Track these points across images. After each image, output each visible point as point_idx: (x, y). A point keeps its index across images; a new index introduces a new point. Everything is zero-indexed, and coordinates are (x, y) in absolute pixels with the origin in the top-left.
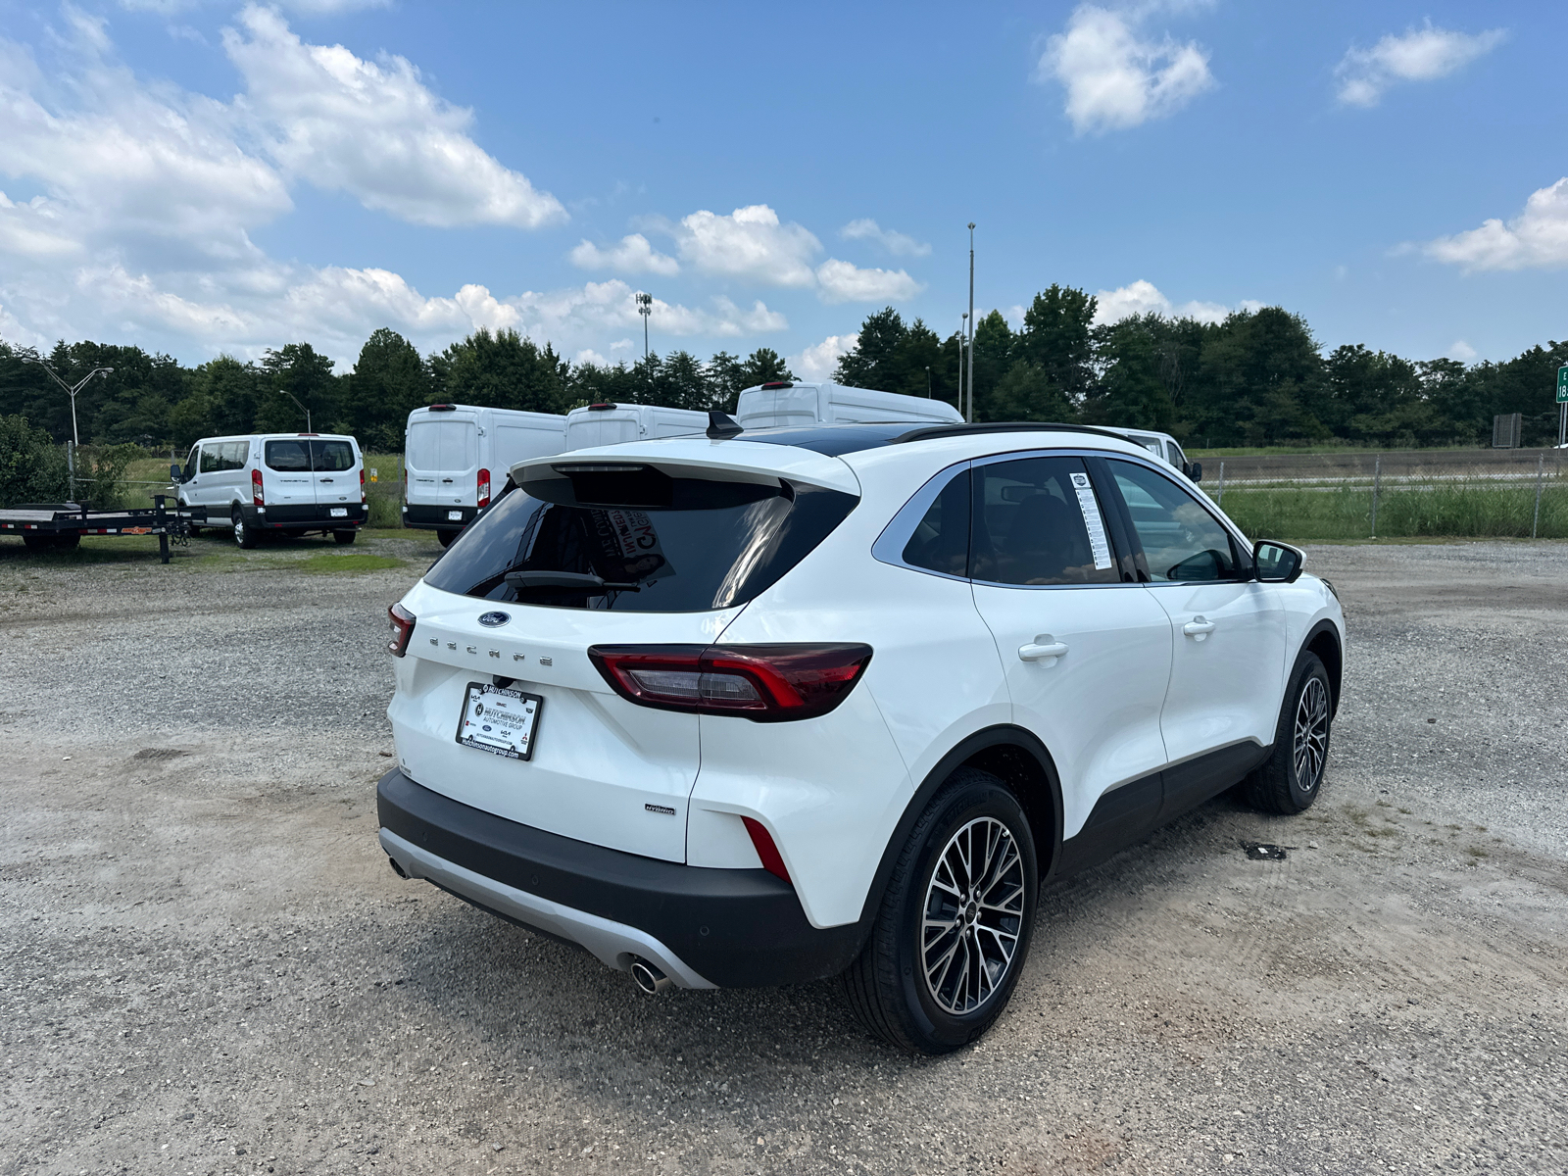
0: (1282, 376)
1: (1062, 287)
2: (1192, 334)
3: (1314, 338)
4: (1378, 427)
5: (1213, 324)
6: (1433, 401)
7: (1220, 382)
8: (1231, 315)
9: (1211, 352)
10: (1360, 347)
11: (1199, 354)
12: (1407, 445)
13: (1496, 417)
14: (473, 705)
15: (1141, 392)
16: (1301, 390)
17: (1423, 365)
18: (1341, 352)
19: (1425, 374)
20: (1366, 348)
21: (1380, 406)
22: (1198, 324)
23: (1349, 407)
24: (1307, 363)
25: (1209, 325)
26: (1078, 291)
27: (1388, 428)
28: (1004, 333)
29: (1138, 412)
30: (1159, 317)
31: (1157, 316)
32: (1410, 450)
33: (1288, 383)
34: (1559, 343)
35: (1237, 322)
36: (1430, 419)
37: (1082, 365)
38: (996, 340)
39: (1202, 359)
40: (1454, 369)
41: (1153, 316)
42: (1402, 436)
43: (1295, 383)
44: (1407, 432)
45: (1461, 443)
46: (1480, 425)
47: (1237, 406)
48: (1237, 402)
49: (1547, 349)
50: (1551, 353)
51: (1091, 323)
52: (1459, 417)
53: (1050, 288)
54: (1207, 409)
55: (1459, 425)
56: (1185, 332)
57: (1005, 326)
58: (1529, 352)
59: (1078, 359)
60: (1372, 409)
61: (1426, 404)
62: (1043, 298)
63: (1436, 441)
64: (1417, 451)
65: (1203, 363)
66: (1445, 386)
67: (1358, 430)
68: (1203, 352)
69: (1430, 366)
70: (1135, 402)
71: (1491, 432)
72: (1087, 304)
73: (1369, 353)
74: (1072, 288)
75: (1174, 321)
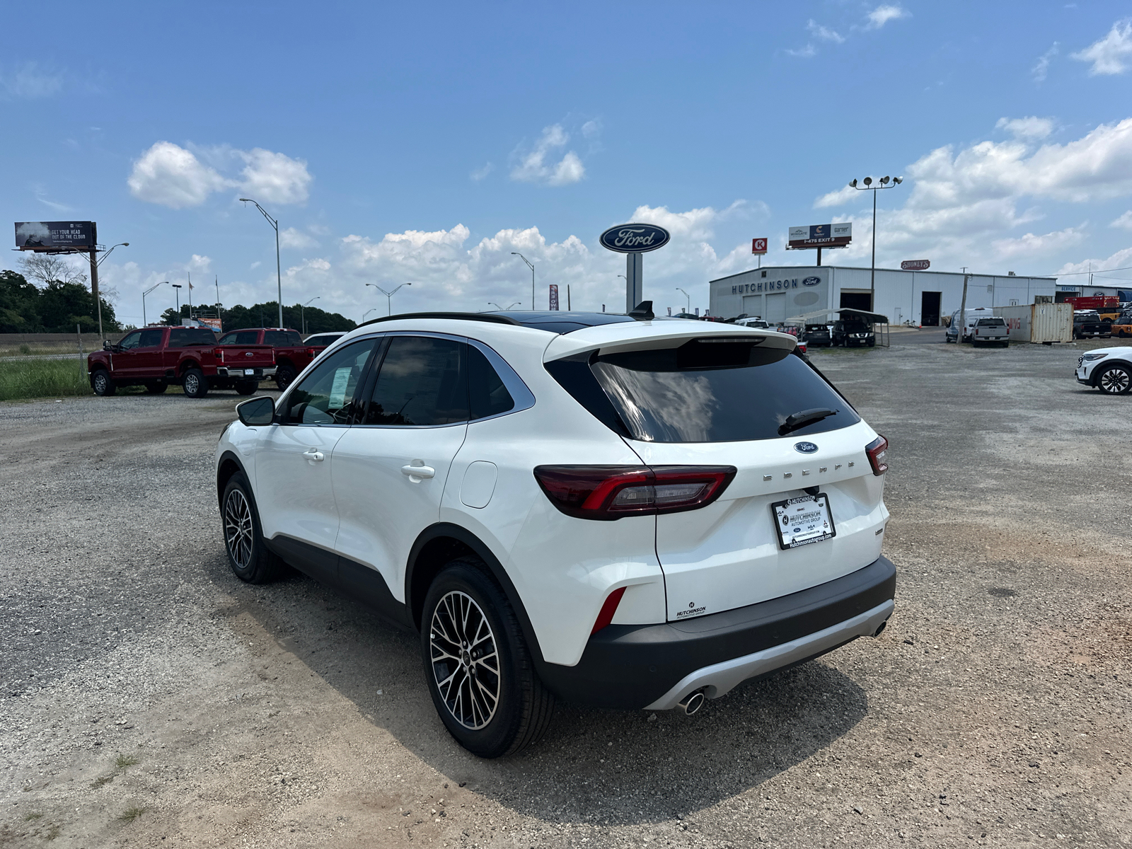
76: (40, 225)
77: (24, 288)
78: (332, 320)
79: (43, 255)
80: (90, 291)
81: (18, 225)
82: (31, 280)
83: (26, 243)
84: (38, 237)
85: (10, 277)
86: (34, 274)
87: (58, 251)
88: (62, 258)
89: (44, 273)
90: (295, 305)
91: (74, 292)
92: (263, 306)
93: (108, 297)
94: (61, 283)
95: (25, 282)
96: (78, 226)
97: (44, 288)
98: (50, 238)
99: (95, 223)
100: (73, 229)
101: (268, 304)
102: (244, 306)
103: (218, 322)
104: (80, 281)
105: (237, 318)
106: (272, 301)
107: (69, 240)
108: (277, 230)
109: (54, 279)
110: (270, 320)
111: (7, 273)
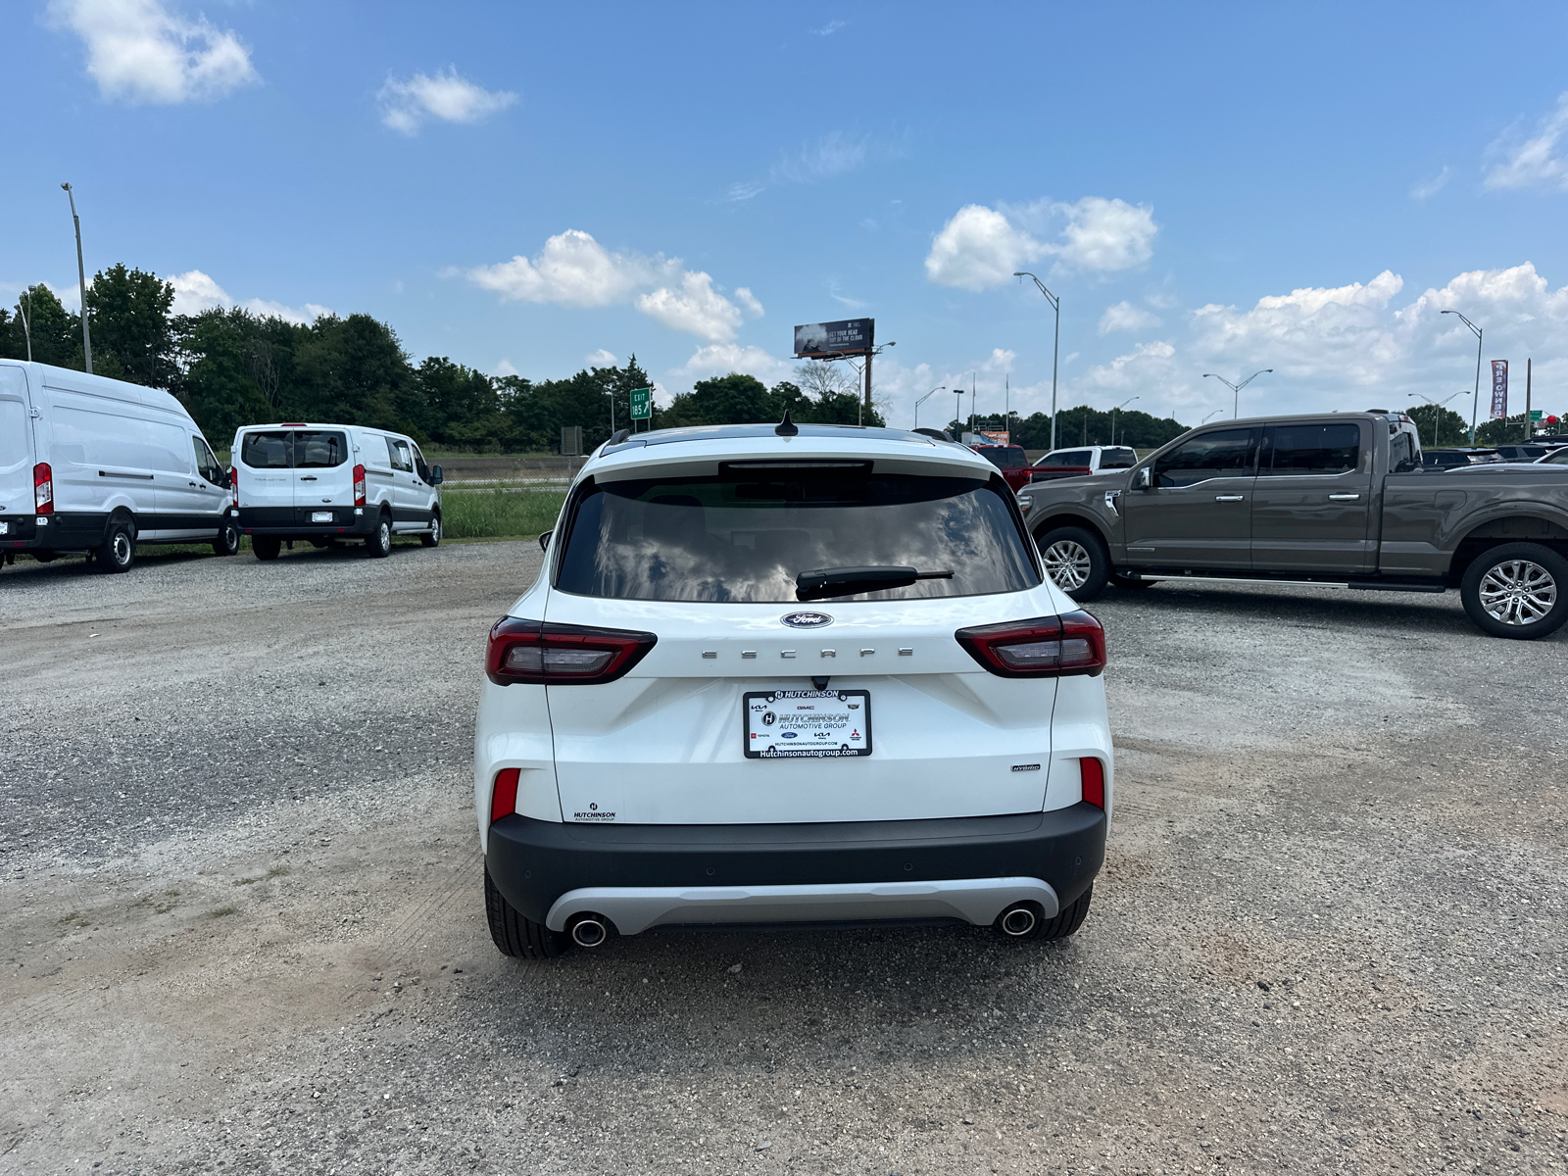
0: (377, 382)
1: (130, 268)
2: (282, 334)
3: (403, 347)
4: (469, 434)
5: (303, 325)
6: (509, 413)
7: (318, 385)
8: (320, 318)
9: (305, 354)
10: (445, 359)
11: (293, 355)
12: (495, 451)
13: (563, 429)
14: (756, 718)
15: (236, 390)
16: (397, 397)
17: (498, 380)
18: (429, 363)
19: (500, 388)
20: (450, 361)
21: (468, 415)
22: (287, 324)
23: (440, 415)
24: (400, 371)
25: (300, 326)
26: (149, 275)
27: (478, 435)
28: (57, 312)
29: (234, 411)
30: (246, 312)
31: (243, 313)
32: (499, 456)
33: (384, 388)
34: (598, 369)
35: (326, 325)
36: (511, 428)
37: (163, 356)
38: (47, 320)
39: (296, 360)
40: (522, 385)
41: (239, 312)
42: (490, 443)
43: (391, 390)
44: (494, 440)
45: (537, 450)
46: (549, 436)
47: (336, 409)
48: (337, 405)
49: (591, 374)
50: (594, 378)
51: (169, 312)
52: (532, 428)
53: (113, 267)
54: (307, 411)
55: (534, 435)
56: (274, 331)
57: (58, 304)
58: (578, 375)
59: (158, 349)
60: (461, 418)
61: (504, 415)
62: (106, 277)
63: (518, 447)
64: (504, 457)
65: (298, 364)
66: (518, 400)
67: (451, 437)
68: (297, 353)
69: (504, 381)
70: (230, 401)
71: (560, 441)
72: (163, 291)
73: (453, 366)
74: (142, 271)
75: (261, 319)
76: (819, 328)
77: (799, 402)
78: (1161, 428)
79: (819, 362)
80: (863, 402)
81: (797, 329)
82: (805, 392)
83: (805, 349)
84: (816, 341)
85: (786, 389)
86: (808, 384)
87: (834, 356)
88: (837, 363)
89: (818, 382)
90: (1112, 409)
91: (846, 404)
92: (1069, 412)
93: (881, 408)
94: (834, 393)
95: (800, 395)
96: (856, 325)
97: (817, 400)
98: (827, 342)
99: (873, 320)
100: (850, 329)
101: (1076, 409)
102: (1044, 413)
103: (1006, 435)
104: (853, 391)
105: (1035, 429)
106: (1082, 405)
107: (846, 342)
108: (1057, 310)
109: (827, 390)
110: (1076, 431)
111: (784, 385)
